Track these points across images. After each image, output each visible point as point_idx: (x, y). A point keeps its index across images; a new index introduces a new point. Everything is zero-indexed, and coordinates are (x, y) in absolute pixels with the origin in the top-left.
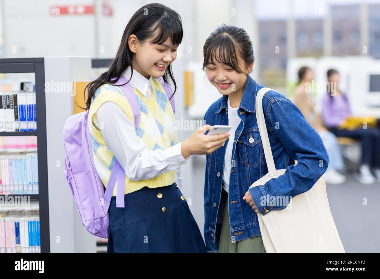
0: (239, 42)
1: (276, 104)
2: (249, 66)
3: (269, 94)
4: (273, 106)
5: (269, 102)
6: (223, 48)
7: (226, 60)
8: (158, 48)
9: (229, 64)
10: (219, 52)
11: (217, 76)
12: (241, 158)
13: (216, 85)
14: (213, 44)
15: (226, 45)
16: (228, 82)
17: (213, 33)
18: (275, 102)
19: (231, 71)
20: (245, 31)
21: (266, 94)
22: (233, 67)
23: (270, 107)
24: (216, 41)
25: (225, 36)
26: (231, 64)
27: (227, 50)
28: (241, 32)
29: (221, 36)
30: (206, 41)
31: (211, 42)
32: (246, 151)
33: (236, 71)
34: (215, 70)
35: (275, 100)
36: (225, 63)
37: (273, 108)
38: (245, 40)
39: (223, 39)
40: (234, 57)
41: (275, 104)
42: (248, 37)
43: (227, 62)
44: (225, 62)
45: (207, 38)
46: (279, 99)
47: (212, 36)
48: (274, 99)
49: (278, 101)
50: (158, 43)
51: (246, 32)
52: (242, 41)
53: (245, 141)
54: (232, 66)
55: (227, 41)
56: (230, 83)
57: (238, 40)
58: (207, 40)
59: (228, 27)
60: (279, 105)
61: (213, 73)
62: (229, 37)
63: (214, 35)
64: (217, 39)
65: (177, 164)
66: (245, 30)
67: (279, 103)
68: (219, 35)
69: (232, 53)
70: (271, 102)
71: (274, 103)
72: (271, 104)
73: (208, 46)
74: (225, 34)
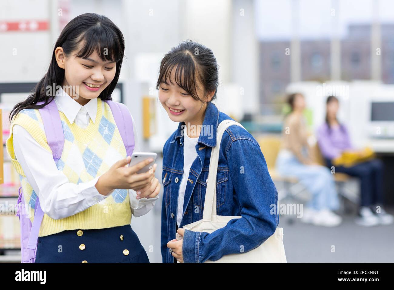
0: (201, 64)
1: (237, 143)
2: (209, 94)
3: (232, 129)
4: (232, 145)
5: (230, 138)
6: (181, 68)
7: (182, 83)
8: (83, 64)
9: (185, 87)
10: (175, 72)
11: (169, 99)
12: (195, 199)
13: (168, 109)
14: (171, 61)
15: (185, 65)
16: (180, 108)
17: (175, 48)
18: (237, 140)
19: (185, 97)
20: (212, 53)
21: (228, 129)
22: (190, 91)
23: (229, 145)
24: (174, 58)
25: (187, 54)
26: (187, 88)
27: (185, 72)
28: (206, 53)
29: (182, 54)
30: (165, 56)
31: (169, 58)
32: (201, 192)
33: (192, 96)
34: (168, 91)
35: (237, 138)
36: (181, 86)
37: (232, 147)
38: (208, 64)
39: (184, 57)
40: (192, 81)
41: (235, 143)
42: (214, 60)
43: (183, 85)
44: (181, 84)
45: (167, 53)
46: (241, 137)
47: (172, 52)
48: (236, 136)
49: (240, 140)
50: (82, 57)
51: (214, 54)
52: (205, 64)
53: (201, 180)
54: (188, 90)
55: (186, 61)
56: (183, 110)
57: (200, 62)
58: (167, 55)
59: (193, 44)
60: (240, 145)
61: (165, 95)
62: (191, 57)
63: (175, 51)
64: (176, 56)
65: (93, 199)
66: (213, 51)
67: (240, 142)
68: (181, 52)
69: (190, 76)
70: (231, 139)
71: (234, 141)
72: (231, 142)
73: (165, 62)
74: (187, 52)
